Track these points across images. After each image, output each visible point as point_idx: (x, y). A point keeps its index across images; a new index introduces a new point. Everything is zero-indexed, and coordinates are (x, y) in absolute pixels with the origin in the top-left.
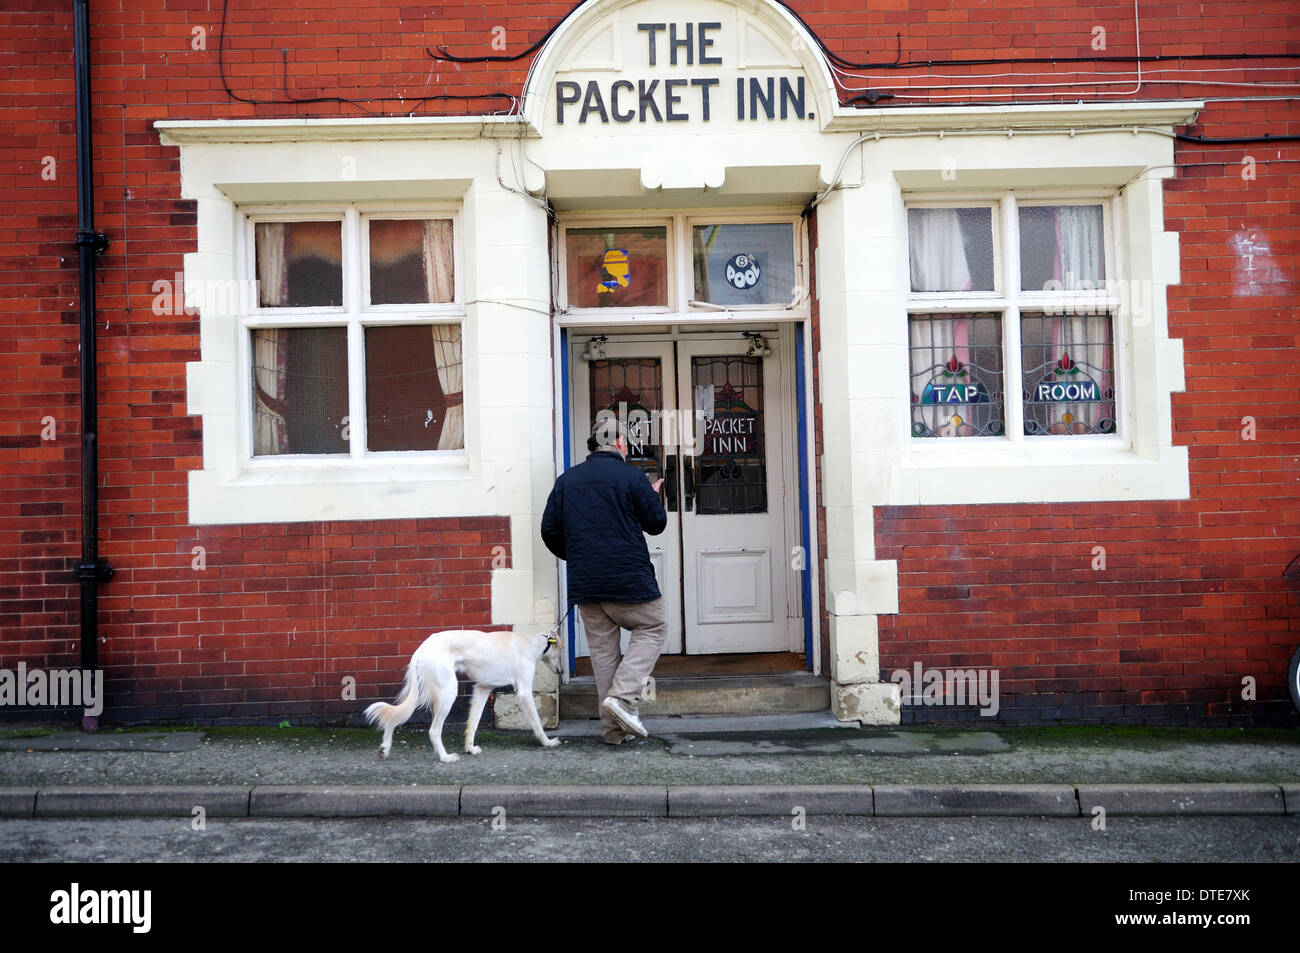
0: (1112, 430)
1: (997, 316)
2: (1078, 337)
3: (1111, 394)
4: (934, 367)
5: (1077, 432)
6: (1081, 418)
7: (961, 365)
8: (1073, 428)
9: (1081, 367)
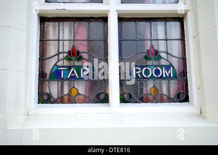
0: (186, 99)
1: (104, 19)
2: (161, 35)
3: (184, 73)
4: (59, 53)
5: (162, 101)
6: (165, 91)
7: (78, 52)
8: (159, 99)
9: (163, 55)
